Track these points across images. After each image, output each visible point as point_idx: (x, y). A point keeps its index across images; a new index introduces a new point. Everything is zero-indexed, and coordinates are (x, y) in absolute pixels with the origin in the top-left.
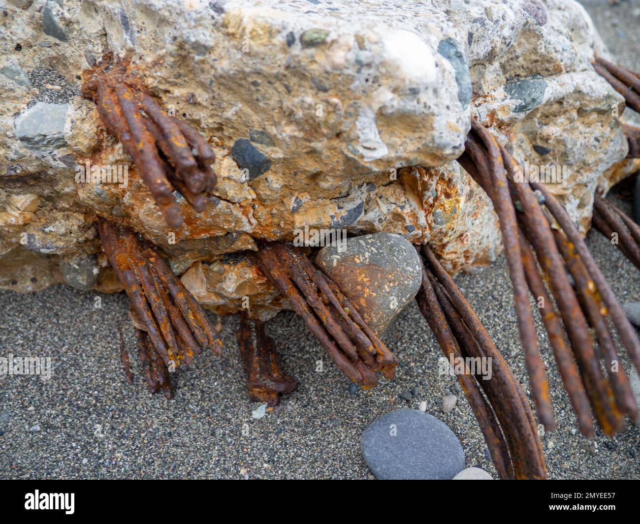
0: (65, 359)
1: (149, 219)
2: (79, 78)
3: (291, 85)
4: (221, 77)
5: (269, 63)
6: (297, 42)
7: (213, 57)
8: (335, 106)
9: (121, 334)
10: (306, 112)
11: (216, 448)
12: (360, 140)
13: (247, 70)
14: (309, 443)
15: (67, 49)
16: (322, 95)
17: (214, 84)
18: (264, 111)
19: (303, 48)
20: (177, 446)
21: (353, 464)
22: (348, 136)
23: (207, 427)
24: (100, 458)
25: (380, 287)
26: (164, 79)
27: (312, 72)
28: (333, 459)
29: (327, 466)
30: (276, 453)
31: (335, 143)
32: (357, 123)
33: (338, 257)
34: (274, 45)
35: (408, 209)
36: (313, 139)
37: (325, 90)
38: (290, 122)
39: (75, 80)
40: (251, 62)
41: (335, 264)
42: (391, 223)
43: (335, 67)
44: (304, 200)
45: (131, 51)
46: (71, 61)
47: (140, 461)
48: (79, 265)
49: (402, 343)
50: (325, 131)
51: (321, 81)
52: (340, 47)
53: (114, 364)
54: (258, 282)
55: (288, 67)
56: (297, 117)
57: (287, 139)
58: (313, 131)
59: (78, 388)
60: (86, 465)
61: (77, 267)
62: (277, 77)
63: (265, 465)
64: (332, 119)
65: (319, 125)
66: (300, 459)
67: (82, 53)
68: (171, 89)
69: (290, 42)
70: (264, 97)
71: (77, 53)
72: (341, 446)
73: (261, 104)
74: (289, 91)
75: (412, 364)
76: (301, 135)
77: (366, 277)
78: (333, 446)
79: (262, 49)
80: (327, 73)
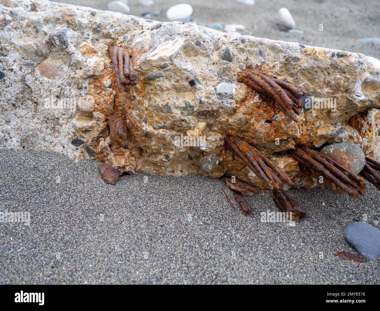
0: (203, 201)
1: (261, 129)
2: (235, 75)
3: (330, 72)
4: (303, 69)
5: (324, 63)
6: (336, 56)
7: (300, 62)
8: (348, 79)
9: (225, 193)
10: (336, 81)
11: (278, 236)
12: (355, 93)
13: (315, 66)
14: (320, 235)
15: (231, 65)
16: (343, 75)
17: (299, 73)
18: (317, 83)
19: (338, 58)
20: (262, 234)
21: (341, 243)
22: (351, 91)
23: (272, 229)
24: (231, 236)
25: (352, 160)
26: (276, 72)
27: (341, 66)
28: (332, 242)
29: (329, 244)
30: (305, 239)
31: (345, 94)
32: (355, 86)
33: (333, 149)
34: (327, 57)
35: (355, 135)
36: (335, 93)
37: (345, 73)
38: (327, 87)
39: (233, 76)
40: (317, 63)
41: (332, 152)
42: (349, 140)
43: (351, 63)
44: (322, 123)
45: (263, 63)
46: (232, 69)
47: (248, 238)
48: (211, 159)
49: (347, 202)
50: (342, 89)
51: (344, 69)
52: (353, 57)
53: (225, 203)
54: (293, 164)
55: (331, 65)
56: (332, 84)
57: (325, 93)
58: (337, 89)
59: (212, 212)
60: (226, 238)
61: (210, 160)
62: (326, 69)
63: (302, 244)
64: (346, 84)
65: (340, 86)
66: (317, 241)
67: (237, 66)
68: (277, 77)
69: (333, 55)
70: (318, 77)
71: (235, 66)
72: (335, 235)
73: (316, 80)
74: (329, 74)
75: (354, 209)
76: (330, 91)
77: (346, 156)
78: (331, 236)
79: (322, 58)
80: (347, 66)
